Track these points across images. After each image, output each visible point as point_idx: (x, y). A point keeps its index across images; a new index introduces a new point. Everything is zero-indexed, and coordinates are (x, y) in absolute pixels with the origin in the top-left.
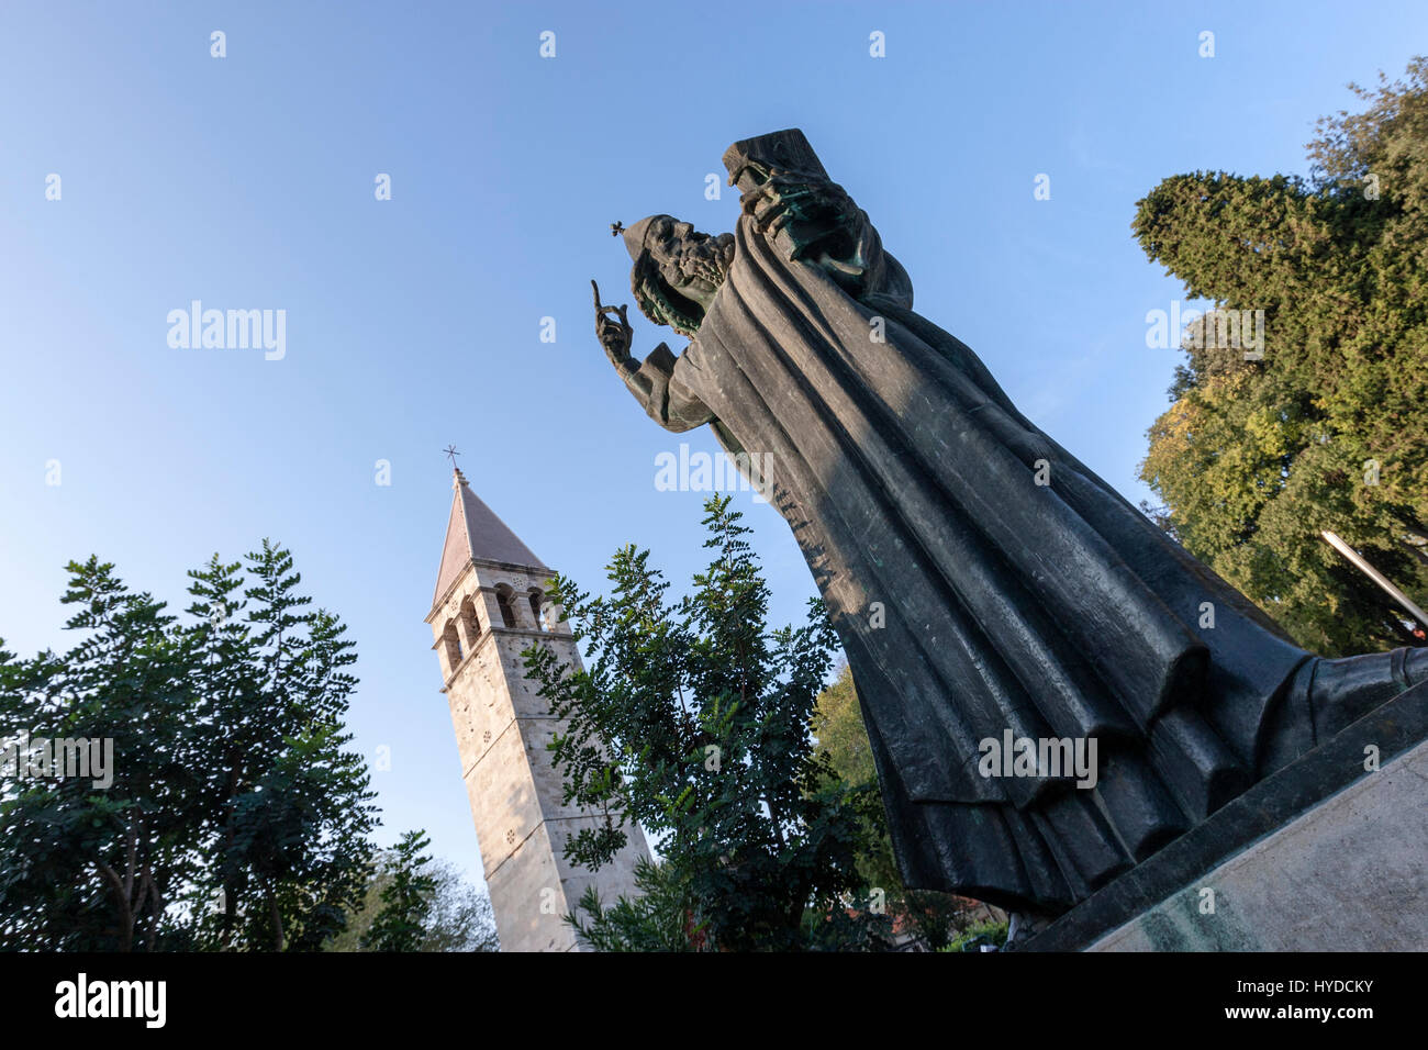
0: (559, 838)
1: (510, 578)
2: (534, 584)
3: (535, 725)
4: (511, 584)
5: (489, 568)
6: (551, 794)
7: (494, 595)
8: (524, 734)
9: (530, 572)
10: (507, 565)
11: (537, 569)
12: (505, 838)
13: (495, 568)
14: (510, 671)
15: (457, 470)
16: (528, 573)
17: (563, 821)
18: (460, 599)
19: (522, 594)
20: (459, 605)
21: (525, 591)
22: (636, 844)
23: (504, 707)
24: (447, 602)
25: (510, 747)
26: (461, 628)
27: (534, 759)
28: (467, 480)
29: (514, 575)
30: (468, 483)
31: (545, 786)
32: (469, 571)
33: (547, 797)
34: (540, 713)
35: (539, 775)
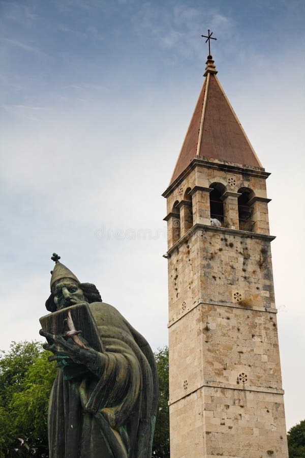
0: (212, 401)
1: (225, 178)
2: (246, 185)
3: (215, 310)
4: (225, 184)
5: (209, 168)
6: (215, 367)
7: (208, 194)
8: (203, 318)
9: (246, 173)
10: (225, 166)
11: (252, 171)
12: (183, 384)
13: (214, 169)
14: (205, 263)
15: (210, 57)
16: (242, 174)
17: (219, 389)
18: (185, 189)
19: (233, 195)
20: (184, 194)
21: (236, 192)
22: (276, 418)
23: (196, 290)
24: (177, 186)
25: (195, 322)
26: (182, 213)
27: (208, 337)
28: (216, 69)
29: (230, 176)
30: (216, 73)
31: (211, 359)
32: (193, 168)
33: (210, 369)
34: (222, 302)
35: (209, 350)
